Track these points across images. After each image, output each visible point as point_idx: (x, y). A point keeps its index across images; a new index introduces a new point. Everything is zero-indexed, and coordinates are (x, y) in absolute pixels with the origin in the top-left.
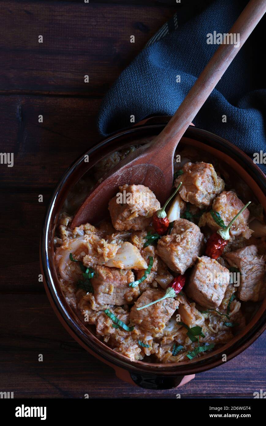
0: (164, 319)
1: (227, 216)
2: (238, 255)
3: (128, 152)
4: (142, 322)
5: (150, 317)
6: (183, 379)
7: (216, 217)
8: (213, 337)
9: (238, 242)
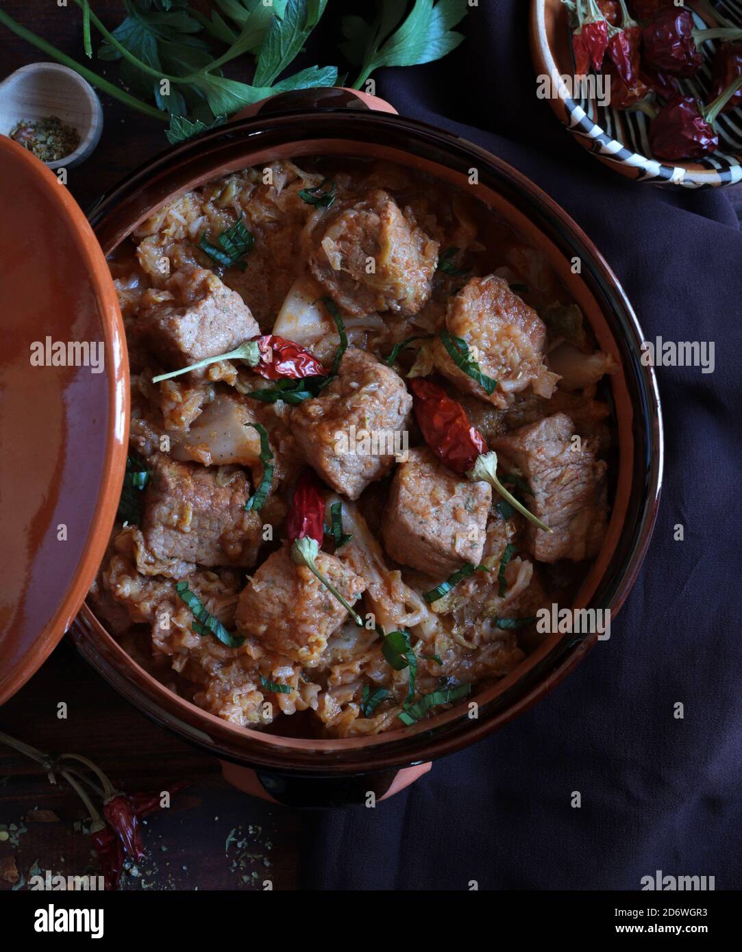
0: (324, 627)
1: (486, 344)
2: (522, 442)
3: (219, 193)
4: (266, 633)
5: (286, 619)
6: (397, 776)
7: (457, 351)
8: (468, 659)
9: (523, 407)
